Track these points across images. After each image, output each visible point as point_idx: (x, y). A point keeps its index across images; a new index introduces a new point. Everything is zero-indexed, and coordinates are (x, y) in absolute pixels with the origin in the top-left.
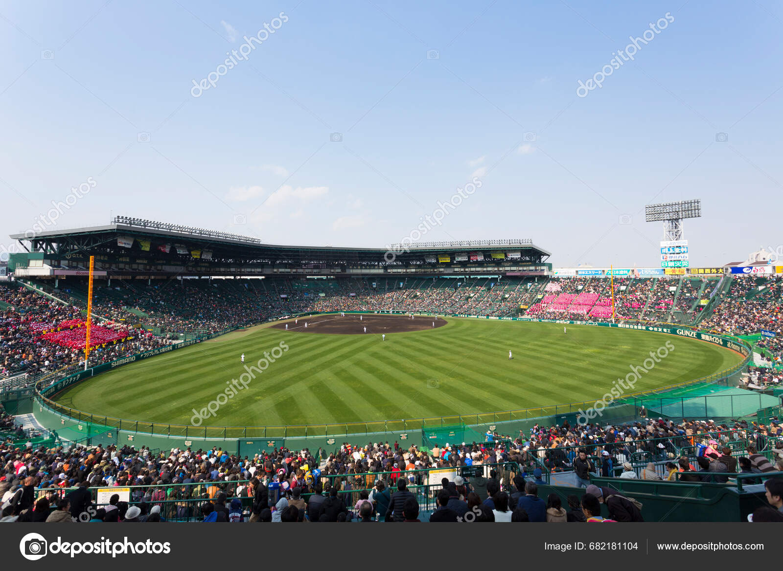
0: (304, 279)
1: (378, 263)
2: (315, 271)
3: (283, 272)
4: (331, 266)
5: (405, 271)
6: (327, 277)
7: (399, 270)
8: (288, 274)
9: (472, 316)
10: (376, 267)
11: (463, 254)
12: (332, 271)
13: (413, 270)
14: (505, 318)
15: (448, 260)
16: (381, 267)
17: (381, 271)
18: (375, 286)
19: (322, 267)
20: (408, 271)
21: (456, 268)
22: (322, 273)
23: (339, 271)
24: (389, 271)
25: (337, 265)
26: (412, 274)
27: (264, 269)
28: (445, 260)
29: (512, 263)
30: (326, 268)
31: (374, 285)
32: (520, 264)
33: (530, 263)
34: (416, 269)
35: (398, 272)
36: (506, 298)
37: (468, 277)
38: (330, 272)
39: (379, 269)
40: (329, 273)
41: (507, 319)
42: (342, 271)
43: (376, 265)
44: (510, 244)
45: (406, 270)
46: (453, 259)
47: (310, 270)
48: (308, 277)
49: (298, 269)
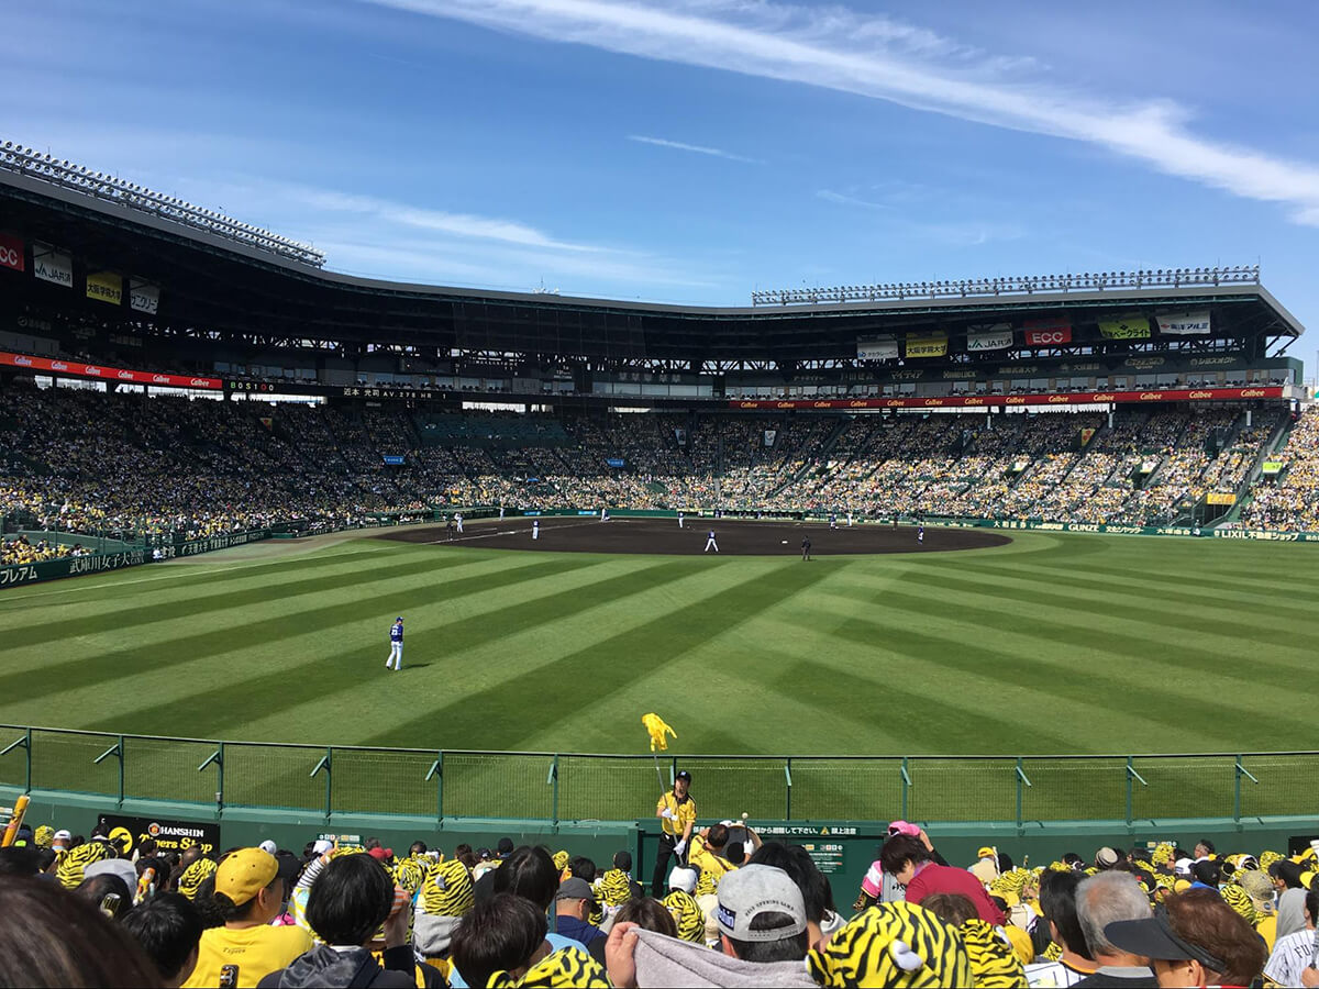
5: (779, 392)
6: (528, 408)
7: (763, 391)
9: (1045, 526)
11: (998, 327)
13: (810, 391)
14: (1170, 531)
15: (937, 350)
16: (701, 379)
17: (704, 392)
20: (792, 392)
21: (957, 380)
22: (514, 393)
23: (570, 386)
24: (730, 391)
27: (327, 372)
28: (931, 350)
29: (1162, 361)
30: (526, 376)
32: (1194, 361)
33: (1230, 360)
34: (819, 385)
36: (1145, 475)
37: (995, 410)
39: (696, 383)
40: (535, 393)
41: (1178, 532)
42: (577, 386)
44: (1177, 284)
46: (957, 345)
47: (472, 383)
48: (466, 405)
49: (438, 375)
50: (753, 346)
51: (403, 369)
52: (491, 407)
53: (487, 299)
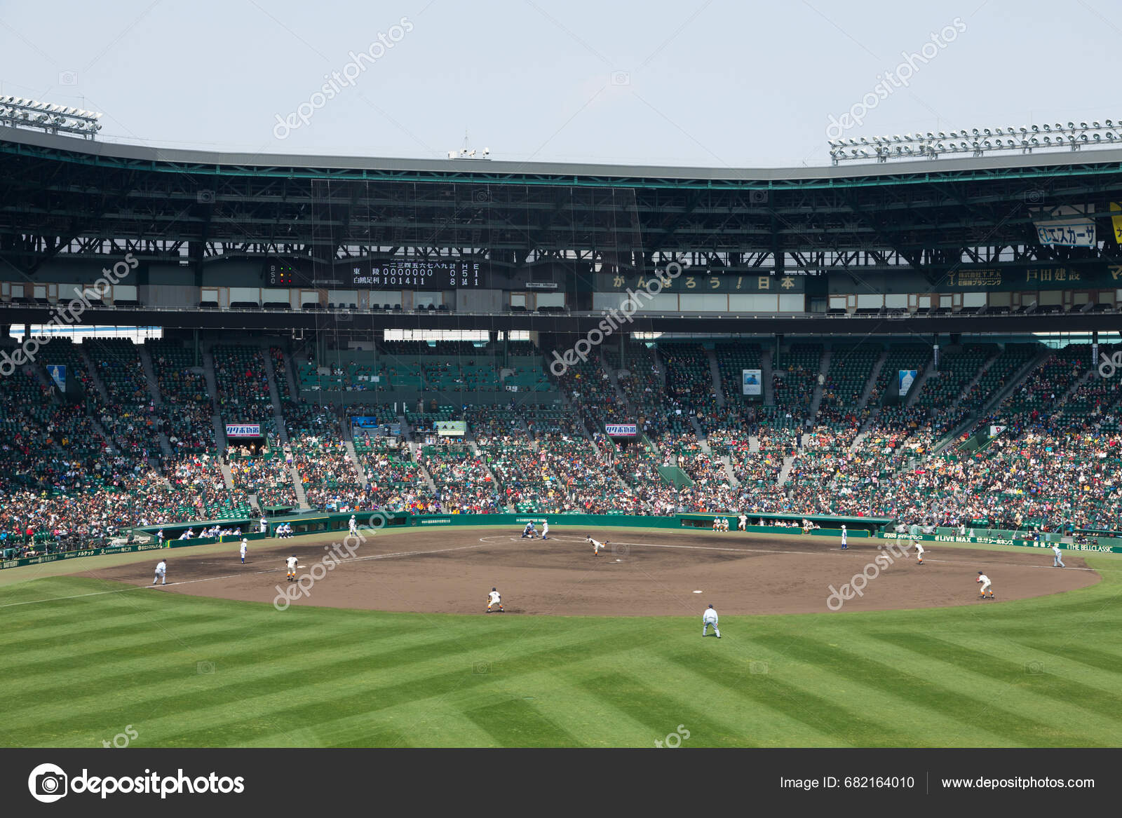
0: (368, 346)
1: (780, 260)
2: (426, 299)
3: (253, 305)
4: (508, 273)
5: (926, 302)
6: (493, 336)
7: (897, 301)
8: (278, 319)
10: (764, 283)
12: (518, 300)
13: (976, 300)
16: (788, 283)
17: (792, 305)
18: (753, 390)
19: (459, 277)
20: (945, 302)
22: (461, 312)
23: (558, 300)
24: (836, 302)
25: (542, 271)
26: (970, 319)
27: (151, 288)
30: (482, 286)
31: (753, 382)
34: (988, 290)
35: (885, 310)
38: (508, 307)
39: (776, 289)
40: (498, 312)
42: (569, 300)
43: (765, 272)
45: (936, 301)
47: (393, 298)
48: (391, 335)
49: (331, 287)
50: (851, 228)
51: (273, 281)
52: (432, 336)
53: (370, 172)
